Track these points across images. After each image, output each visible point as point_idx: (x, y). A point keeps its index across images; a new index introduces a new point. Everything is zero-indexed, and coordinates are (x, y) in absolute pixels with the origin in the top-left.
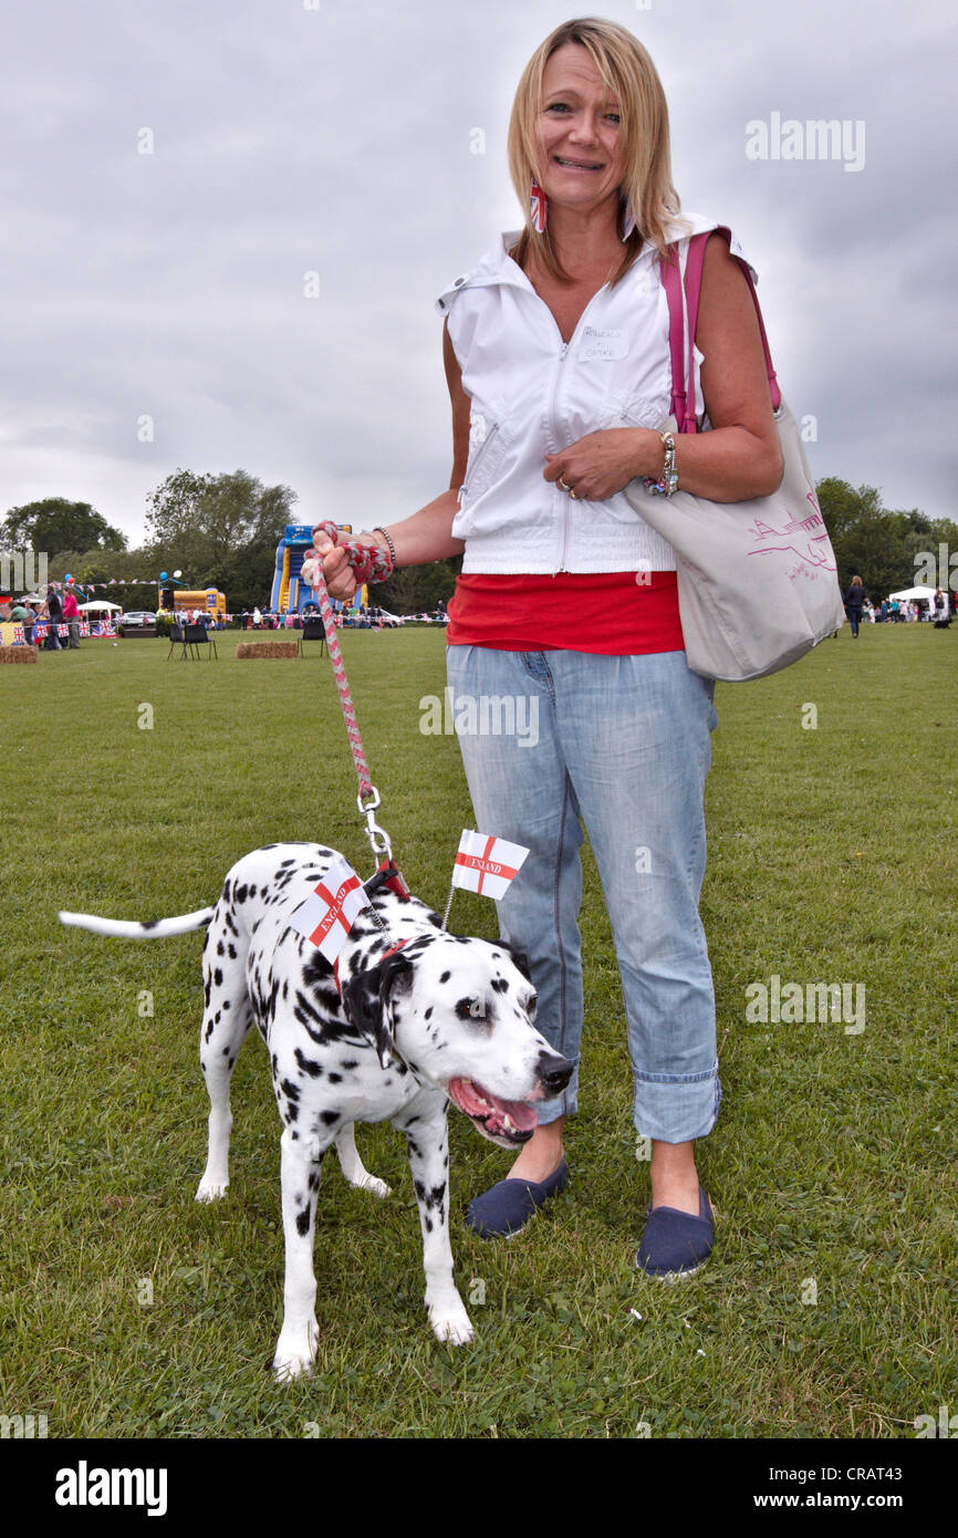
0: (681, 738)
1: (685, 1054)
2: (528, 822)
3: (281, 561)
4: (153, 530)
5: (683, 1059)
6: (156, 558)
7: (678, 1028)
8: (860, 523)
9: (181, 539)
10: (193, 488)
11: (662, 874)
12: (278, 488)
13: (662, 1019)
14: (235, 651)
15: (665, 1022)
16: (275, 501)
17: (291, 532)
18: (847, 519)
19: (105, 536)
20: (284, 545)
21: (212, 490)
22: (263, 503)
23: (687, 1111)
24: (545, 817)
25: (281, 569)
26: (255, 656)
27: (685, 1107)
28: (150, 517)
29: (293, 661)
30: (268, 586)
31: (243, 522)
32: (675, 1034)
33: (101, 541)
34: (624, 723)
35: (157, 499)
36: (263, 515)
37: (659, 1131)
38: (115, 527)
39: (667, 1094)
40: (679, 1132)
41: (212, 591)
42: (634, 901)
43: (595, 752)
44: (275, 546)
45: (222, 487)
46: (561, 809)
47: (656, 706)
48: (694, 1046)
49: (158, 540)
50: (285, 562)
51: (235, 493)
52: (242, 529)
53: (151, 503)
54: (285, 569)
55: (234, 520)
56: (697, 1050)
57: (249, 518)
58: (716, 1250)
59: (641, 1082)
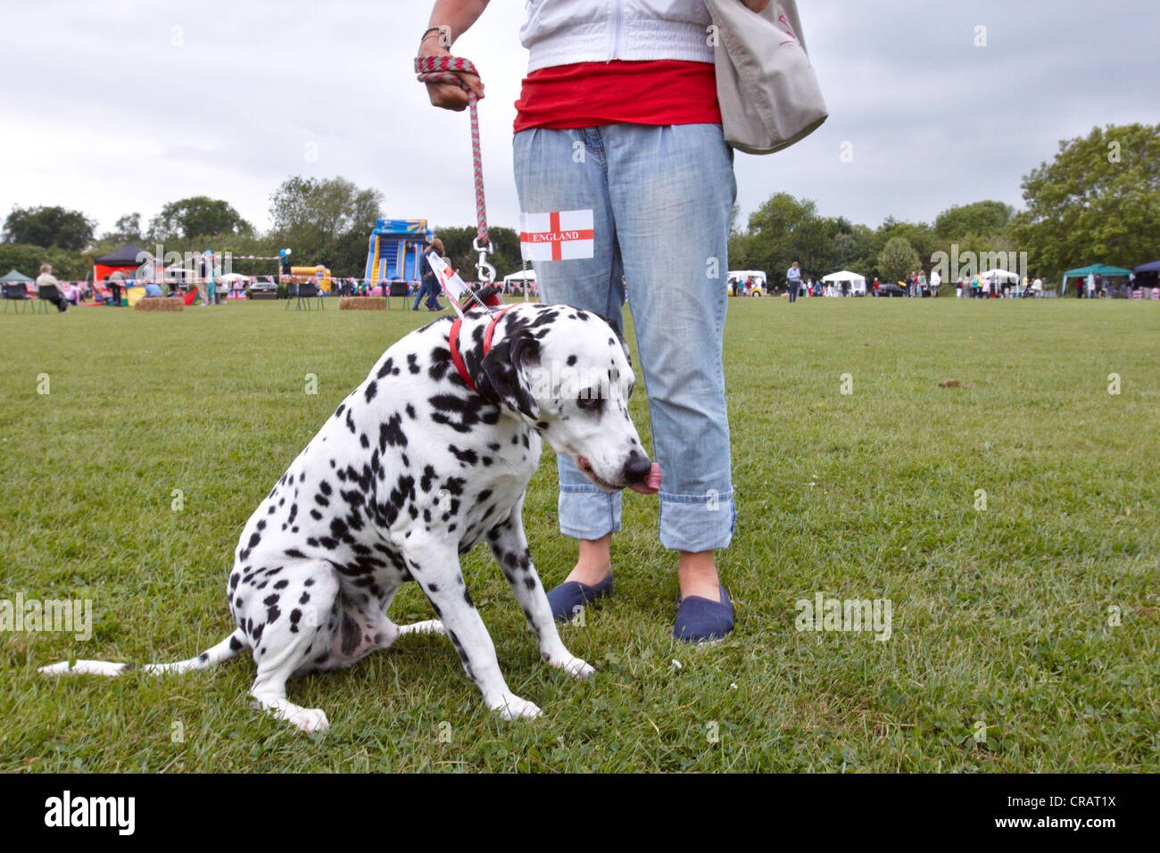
0: (711, 196)
1: (704, 478)
2: (583, 278)
3: (373, 246)
4: (274, 221)
5: (702, 483)
6: (277, 241)
7: (699, 456)
8: (802, 225)
9: (296, 228)
10: (305, 189)
11: (695, 317)
12: (369, 192)
13: (685, 448)
14: (338, 306)
15: (688, 451)
16: (367, 199)
17: (381, 224)
18: (792, 222)
19: (238, 226)
20: (376, 233)
21: (318, 192)
22: (358, 201)
23: (706, 526)
24: (597, 275)
25: (373, 251)
26: (352, 308)
27: (704, 523)
28: (271, 211)
29: (382, 312)
30: (363, 265)
31: (343, 216)
32: (696, 461)
33: (235, 229)
34: (665, 182)
35: (276, 199)
36: (359, 211)
37: (682, 542)
38: (246, 220)
39: (688, 512)
40: (700, 543)
41: (321, 267)
42: (669, 337)
43: (640, 209)
44: (368, 235)
45: (325, 188)
46: (609, 269)
47: (692, 168)
48: (712, 471)
49: (278, 229)
50: (377, 246)
51: (336, 195)
52: (343, 221)
53: (272, 202)
54: (377, 252)
55: (337, 214)
56: (714, 475)
57: (349, 213)
58: (738, 626)
59: (667, 503)
